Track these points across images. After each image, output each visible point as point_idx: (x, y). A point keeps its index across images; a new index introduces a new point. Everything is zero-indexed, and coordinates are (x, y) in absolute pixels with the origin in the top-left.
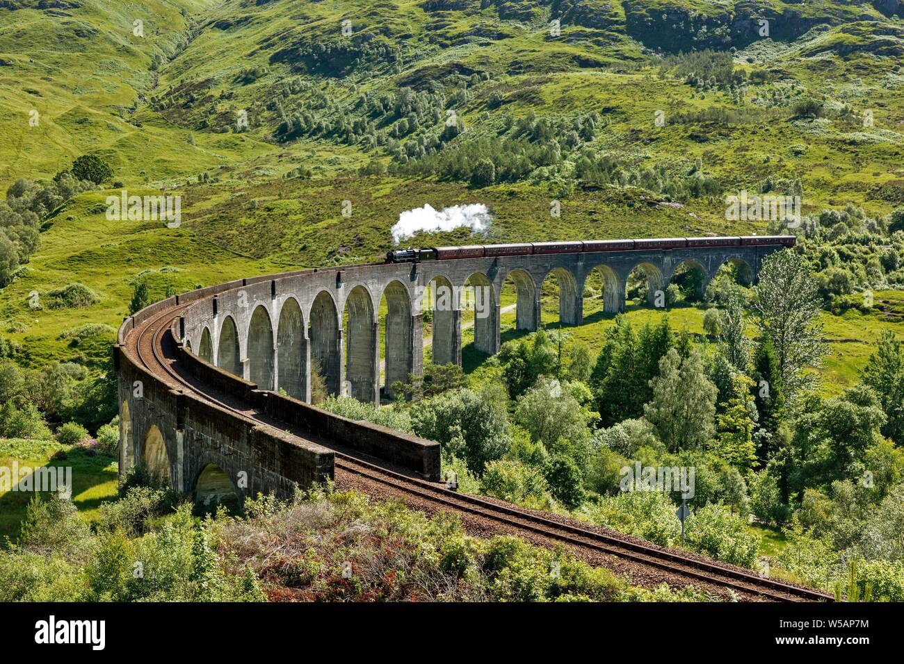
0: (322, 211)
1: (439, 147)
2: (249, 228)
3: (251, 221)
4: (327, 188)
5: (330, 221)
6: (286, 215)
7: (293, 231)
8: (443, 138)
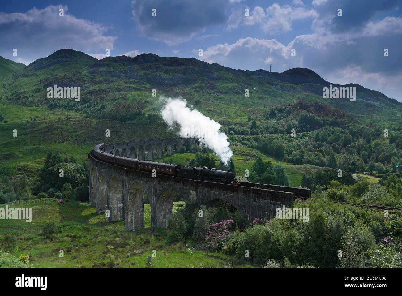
0: (78, 129)
1: (100, 111)
2: (58, 134)
3: (58, 132)
4: (76, 122)
5: (81, 132)
6: (68, 130)
7: (71, 135)
8: (101, 108)
